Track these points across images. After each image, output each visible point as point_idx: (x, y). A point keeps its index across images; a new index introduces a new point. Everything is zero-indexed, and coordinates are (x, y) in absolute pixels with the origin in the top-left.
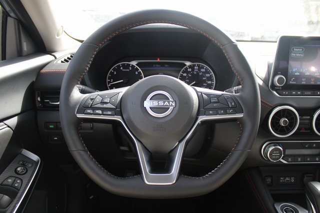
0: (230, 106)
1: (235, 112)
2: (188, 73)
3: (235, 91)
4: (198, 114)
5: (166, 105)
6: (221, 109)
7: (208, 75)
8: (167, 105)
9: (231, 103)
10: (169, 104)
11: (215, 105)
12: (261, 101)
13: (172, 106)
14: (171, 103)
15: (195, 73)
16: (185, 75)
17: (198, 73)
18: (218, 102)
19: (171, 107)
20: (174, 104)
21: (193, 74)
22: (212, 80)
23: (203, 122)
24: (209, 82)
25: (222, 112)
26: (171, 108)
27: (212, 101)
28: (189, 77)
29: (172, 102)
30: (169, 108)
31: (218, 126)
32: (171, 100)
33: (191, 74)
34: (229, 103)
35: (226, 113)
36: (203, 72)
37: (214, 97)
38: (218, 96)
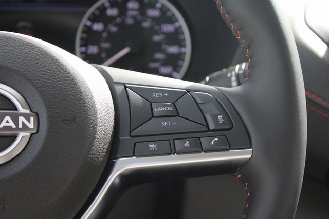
0: (212, 127)
1: (227, 146)
2: (107, 20)
3: (238, 76)
4: (114, 151)
5: (5, 128)
6: (183, 135)
7: (168, 28)
8: (10, 128)
9: (215, 118)
10: (16, 122)
11: (165, 123)
12: (307, 98)
13: (25, 128)
14: (21, 119)
15: (130, 21)
16: (98, 27)
17: (138, 23)
18: (176, 114)
19: (21, 135)
20: (31, 125)
21: (122, 26)
22: (181, 44)
23: (130, 179)
24: (173, 50)
25: (187, 144)
26: (23, 136)
27: (157, 110)
28: (110, 34)
29: (27, 117)
30: (14, 137)
31: (193, 185)
32: (21, 110)
33: (117, 25)
34: (208, 117)
35: (198, 148)
36: (154, 19)
37: (163, 99)
38: (175, 96)
